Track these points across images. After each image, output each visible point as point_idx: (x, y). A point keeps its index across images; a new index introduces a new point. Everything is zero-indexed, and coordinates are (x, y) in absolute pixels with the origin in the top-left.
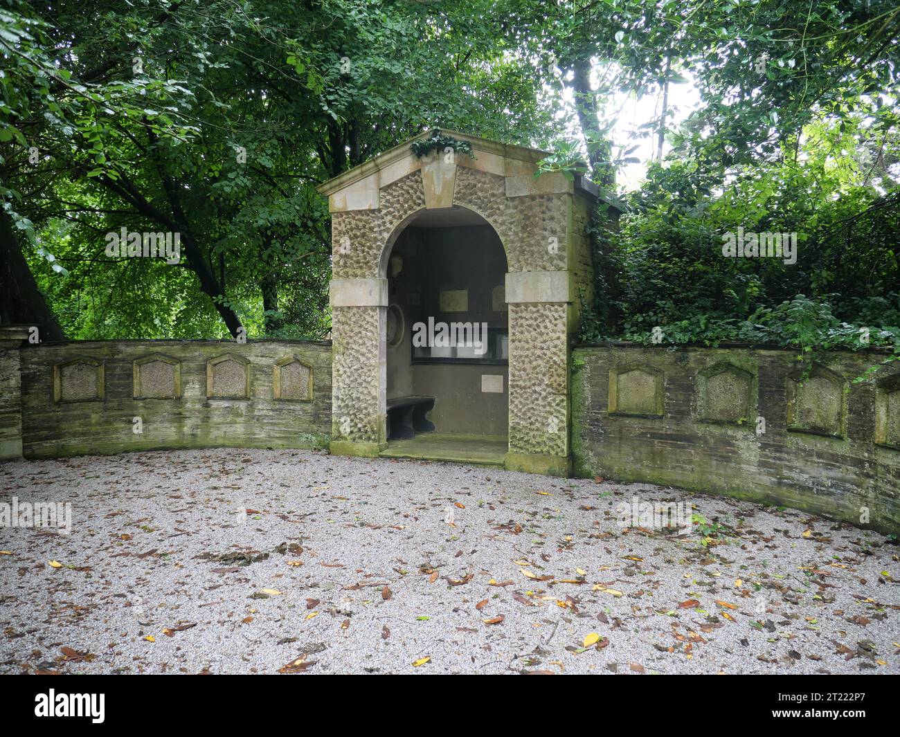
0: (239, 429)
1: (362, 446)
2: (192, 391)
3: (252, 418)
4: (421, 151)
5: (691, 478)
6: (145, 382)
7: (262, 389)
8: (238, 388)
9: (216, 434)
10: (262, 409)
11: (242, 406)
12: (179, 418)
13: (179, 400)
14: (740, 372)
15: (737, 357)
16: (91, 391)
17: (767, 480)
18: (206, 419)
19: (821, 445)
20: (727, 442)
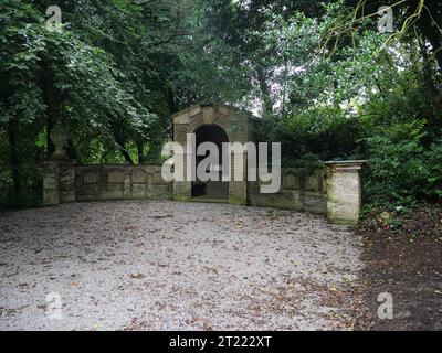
0: (142, 193)
1: (183, 198)
2: (127, 181)
3: (147, 190)
4: (202, 106)
5: (281, 205)
6: (112, 178)
7: (150, 180)
8: (142, 180)
9: (135, 195)
10: (150, 187)
11: (143, 186)
12: (123, 190)
13: (123, 184)
14: (295, 174)
15: (293, 170)
16: (95, 180)
17: (301, 204)
18: (131, 190)
19: (313, 193)
20: (291, 194)
